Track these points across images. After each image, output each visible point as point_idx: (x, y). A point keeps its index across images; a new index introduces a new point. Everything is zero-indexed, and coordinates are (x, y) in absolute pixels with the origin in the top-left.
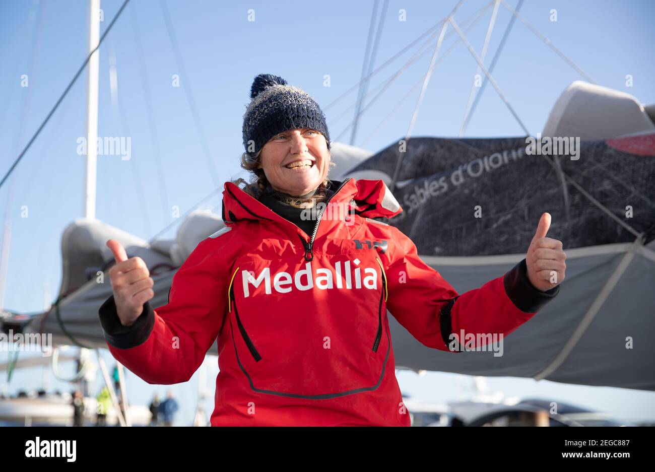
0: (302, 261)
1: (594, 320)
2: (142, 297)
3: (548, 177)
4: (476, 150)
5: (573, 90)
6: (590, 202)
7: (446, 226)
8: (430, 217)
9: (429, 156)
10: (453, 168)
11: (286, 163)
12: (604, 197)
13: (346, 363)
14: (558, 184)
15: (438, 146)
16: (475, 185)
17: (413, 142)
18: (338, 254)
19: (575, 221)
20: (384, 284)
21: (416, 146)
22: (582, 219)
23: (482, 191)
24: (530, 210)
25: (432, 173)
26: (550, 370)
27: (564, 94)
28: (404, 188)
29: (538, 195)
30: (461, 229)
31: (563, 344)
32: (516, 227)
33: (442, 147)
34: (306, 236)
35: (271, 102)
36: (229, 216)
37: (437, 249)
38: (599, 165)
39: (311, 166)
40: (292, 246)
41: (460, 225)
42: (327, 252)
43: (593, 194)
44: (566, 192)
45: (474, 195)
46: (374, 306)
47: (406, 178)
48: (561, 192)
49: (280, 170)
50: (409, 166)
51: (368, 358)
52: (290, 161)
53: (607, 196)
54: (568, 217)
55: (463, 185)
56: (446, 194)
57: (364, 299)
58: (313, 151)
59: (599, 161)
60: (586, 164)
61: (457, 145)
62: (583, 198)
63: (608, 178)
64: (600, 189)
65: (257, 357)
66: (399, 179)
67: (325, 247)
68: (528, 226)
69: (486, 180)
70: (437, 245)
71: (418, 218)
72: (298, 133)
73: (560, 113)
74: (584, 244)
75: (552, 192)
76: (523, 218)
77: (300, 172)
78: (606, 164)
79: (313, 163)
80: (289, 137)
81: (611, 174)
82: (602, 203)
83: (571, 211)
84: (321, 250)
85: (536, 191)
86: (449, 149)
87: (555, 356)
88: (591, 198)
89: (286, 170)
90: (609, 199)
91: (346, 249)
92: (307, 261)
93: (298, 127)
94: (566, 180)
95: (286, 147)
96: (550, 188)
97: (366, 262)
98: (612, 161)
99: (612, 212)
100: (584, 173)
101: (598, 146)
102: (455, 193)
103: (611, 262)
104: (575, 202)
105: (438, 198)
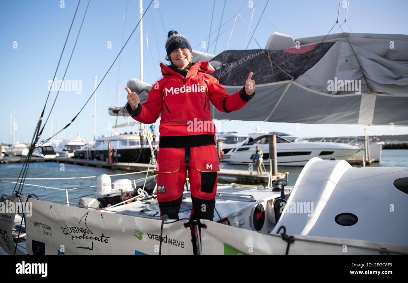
0: (182, 84)
1: (280, 103)
2: (137, 103)
3: (267, 61)
4: (246, 53)
5: (274, 34)
6: (279, 68)
7: (237, 77)
8: (232, 74)
9: (232, 55)
10: (239, 59)
11: (177, 58)
12: (282, 66)
13: (195, 113)
14: (270, 63)
15: (235, 53)
16: (245, 64)
17: (228, 52)
18: (193, 82)
19: (275, 74)
20: (207, 91)
21: (228, 53)
22: (277, 74)
23: (247, 66)
24: (261, 71)
25: (233, 61)
26: (268, 118)
27: (271, 36)
28: (225, 65)
29: (264, 66)
30: (242, 77)
31: (272, 110)
32: (258, 76)
33: (236, 53)
34: (184, 78)
35: (171, 40)
36: (163, 74)
37: (235, 84)
38: (281, 57)
39: (185, 59)
40: (180, 80)
41: (241, 76)
42: (190, 82)
43: (279, 66)
44: (272, 65)
45: (245, 67)
46: (204, 97)
47: (226, 63)
48: (270, 66)
49: (176, 61)
50: (226, 59)
51: (202, 111)
52: (178, 58)
53: (283, 66)
54: (273, 73)
55: (242, 64)
56: (237, 67)
57: (201, 95)
58: (184, 54)
59: (281, 56)
60: (277, 57)
61: (240, 52)
62: (277, 67)
63: (284, 61)
64: (281, 64)
65: (170, 112)
66: (223, 63)
67: (189, 80)
68: (261, 76)
69: (249, 62)
70: (235, 83)
71: (229, 75)
72: (180, 49)
73: (270, 42)
74: (277, 81)
75: (268, 65)
76: (260, 73)
77: (181, 61)
78: (283, 57)
79: (185, 57)
80: (177, 51)
81: (284, 60)
82: (282, 69)
83: (273, 71)
84: (188, 81)
85: (263, 65)
86: (238, 53)
87: (269, 114)
88: (279, 67)
89: (177, 60)
90: (284, 67)
91: (195, 81)
92: (184, 84)
93: (179, 47)
94: (272, 62)
95: (177, 54)
96: (267, 64)
97: (201, 84)
98: (285, 56)
99: (285, 71)
100: (277, 60)
101: (281, 51)
102: (240, 67)
103: (285, 86)
104: (274, 69)
105: (235, 68)
